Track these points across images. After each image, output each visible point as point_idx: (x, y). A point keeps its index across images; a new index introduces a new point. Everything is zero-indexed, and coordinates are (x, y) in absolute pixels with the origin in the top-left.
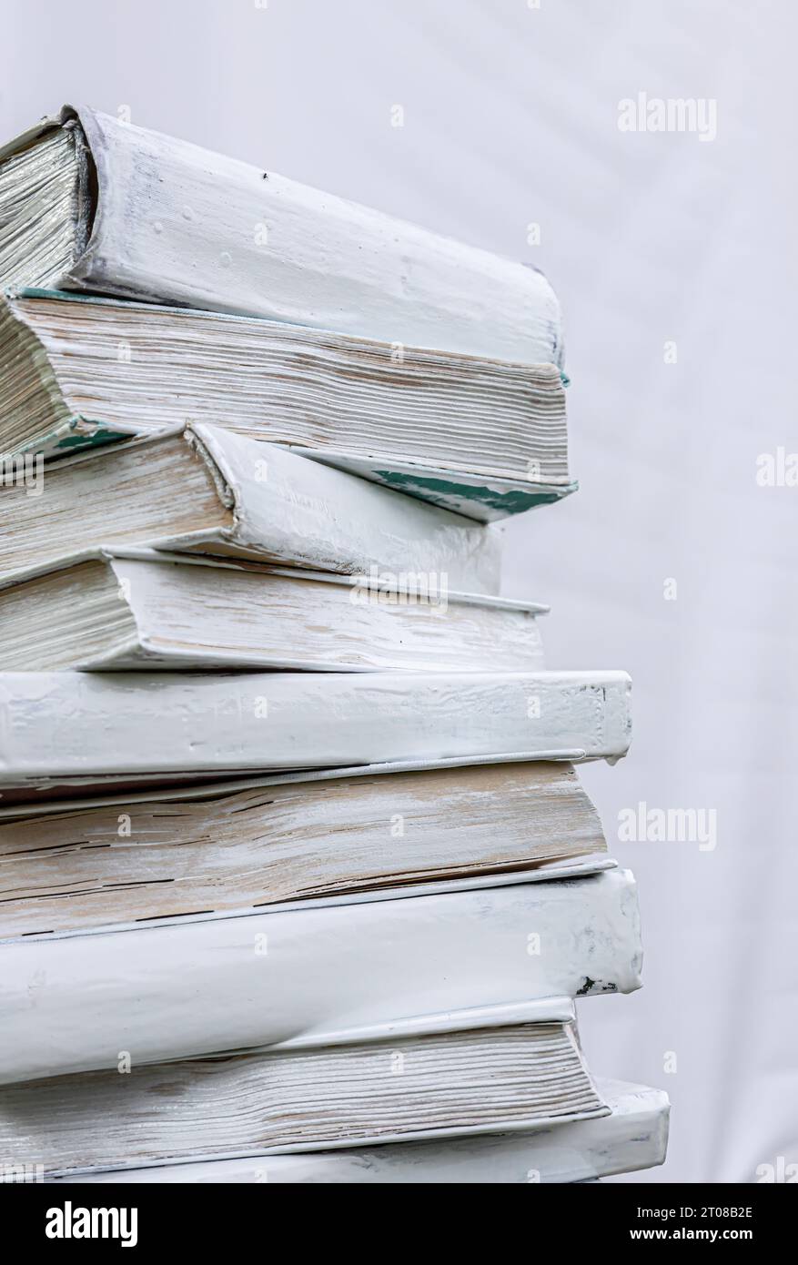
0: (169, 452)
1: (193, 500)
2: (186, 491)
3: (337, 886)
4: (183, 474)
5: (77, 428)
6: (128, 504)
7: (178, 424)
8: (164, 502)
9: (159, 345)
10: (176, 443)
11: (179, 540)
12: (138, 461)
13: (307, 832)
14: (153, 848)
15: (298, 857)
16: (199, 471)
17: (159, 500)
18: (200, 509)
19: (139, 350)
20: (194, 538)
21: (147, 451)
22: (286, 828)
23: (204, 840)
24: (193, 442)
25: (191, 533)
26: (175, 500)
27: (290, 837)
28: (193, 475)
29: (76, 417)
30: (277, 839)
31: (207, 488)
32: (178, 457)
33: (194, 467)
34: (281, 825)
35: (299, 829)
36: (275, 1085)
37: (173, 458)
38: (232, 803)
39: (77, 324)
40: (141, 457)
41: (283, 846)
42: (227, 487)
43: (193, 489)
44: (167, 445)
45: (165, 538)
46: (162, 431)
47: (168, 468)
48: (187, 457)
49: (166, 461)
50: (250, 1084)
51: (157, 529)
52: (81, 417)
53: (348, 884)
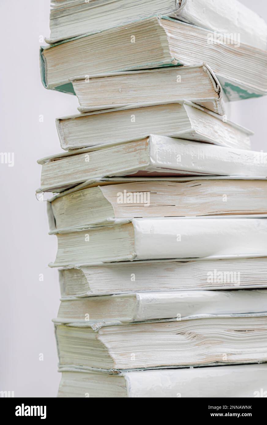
0: (196, 72)
1: (204, 88)
2: (201, 85)
3: (218, 213)
4: (201, 79)
5: (173, 61)
6: (180, 87)
7: (201, 64)
8: (193, 87)
9: (189, 37)
10: (199, 69)
11: (201, 100)
12: (184, 73)
13: (212, 195)
14: (169, 195)
15: (208, 202)
16: (206, 79)
17: (192, 87)
18: (207, 91)
19: (185, 38)
20: (206, 100)
21: (187, 71)
22: (205, 193)
23: (183, 194)
24: (206, 70)
25: (205, 98)
26: (197, 87)
27: (206, 196)
28: (204, 80)
29: (173, 58)
30: (203, 196)
31: (209, 85)
32: (198, 74)
33: (205, 78)
34: (204, 192)
35: (209, 194)
36: (203, 270)
37: (197, 74)
38: (189, 184)
39: (172, 28)
40: (185, 72)
41: (205, 199)
42: (218, 85)
43: (204, 84)
44: (195, 70)
45: (195, 99)
46: (195, 65)
47: (195, 77)
48: (202, 74)
49: (195, 74)
50: (195, 270)
51: (191, 95)
52: (175, 58)
53: (222, 212)
